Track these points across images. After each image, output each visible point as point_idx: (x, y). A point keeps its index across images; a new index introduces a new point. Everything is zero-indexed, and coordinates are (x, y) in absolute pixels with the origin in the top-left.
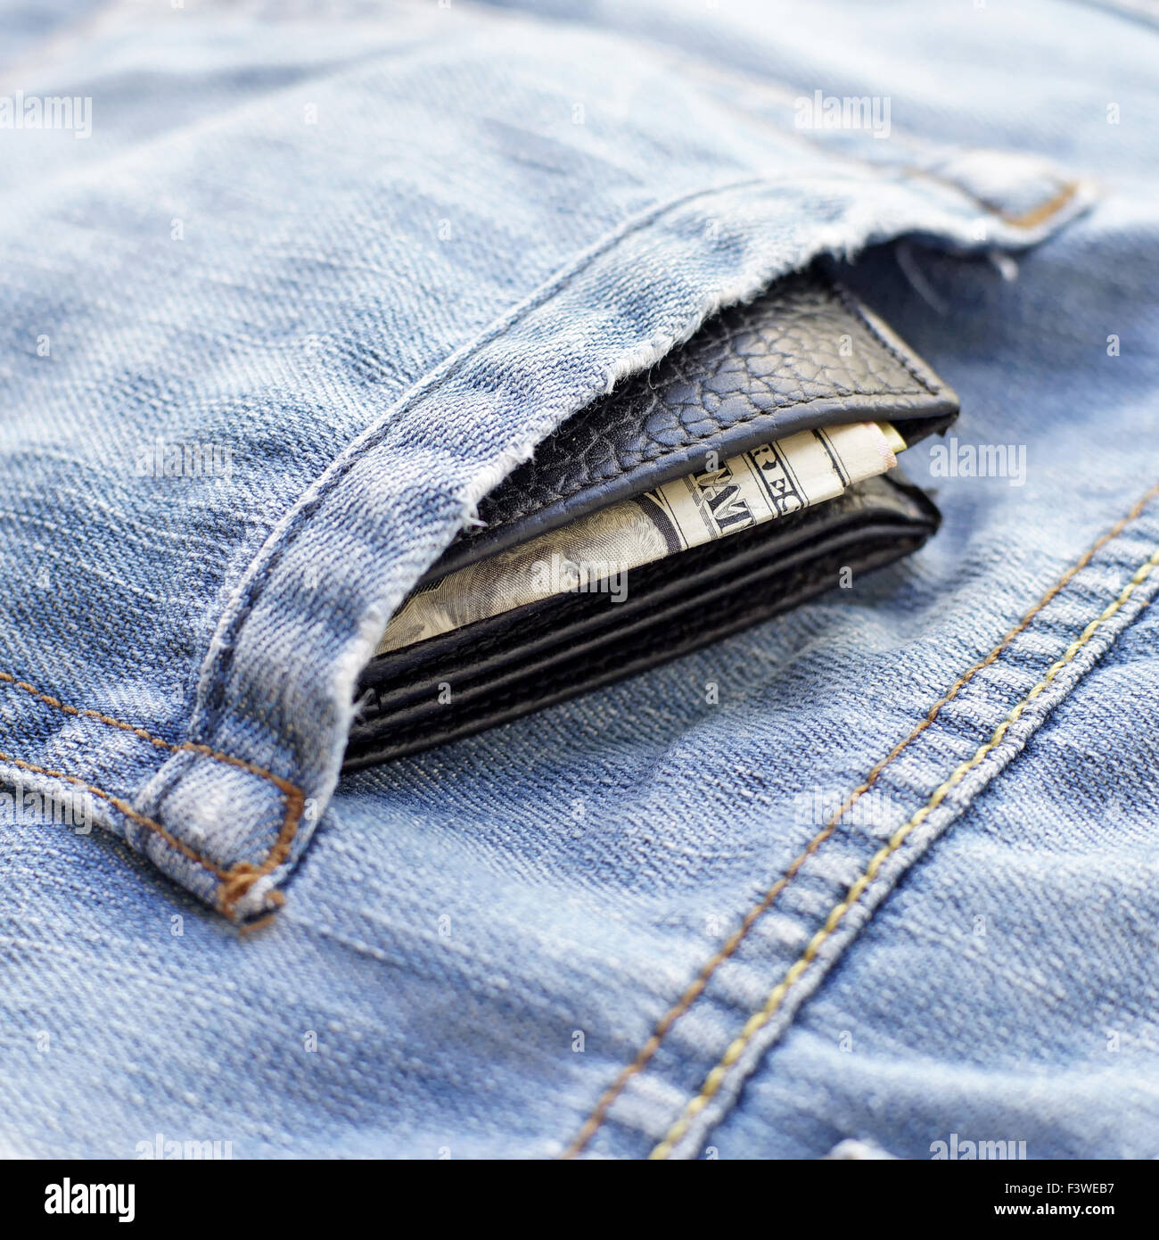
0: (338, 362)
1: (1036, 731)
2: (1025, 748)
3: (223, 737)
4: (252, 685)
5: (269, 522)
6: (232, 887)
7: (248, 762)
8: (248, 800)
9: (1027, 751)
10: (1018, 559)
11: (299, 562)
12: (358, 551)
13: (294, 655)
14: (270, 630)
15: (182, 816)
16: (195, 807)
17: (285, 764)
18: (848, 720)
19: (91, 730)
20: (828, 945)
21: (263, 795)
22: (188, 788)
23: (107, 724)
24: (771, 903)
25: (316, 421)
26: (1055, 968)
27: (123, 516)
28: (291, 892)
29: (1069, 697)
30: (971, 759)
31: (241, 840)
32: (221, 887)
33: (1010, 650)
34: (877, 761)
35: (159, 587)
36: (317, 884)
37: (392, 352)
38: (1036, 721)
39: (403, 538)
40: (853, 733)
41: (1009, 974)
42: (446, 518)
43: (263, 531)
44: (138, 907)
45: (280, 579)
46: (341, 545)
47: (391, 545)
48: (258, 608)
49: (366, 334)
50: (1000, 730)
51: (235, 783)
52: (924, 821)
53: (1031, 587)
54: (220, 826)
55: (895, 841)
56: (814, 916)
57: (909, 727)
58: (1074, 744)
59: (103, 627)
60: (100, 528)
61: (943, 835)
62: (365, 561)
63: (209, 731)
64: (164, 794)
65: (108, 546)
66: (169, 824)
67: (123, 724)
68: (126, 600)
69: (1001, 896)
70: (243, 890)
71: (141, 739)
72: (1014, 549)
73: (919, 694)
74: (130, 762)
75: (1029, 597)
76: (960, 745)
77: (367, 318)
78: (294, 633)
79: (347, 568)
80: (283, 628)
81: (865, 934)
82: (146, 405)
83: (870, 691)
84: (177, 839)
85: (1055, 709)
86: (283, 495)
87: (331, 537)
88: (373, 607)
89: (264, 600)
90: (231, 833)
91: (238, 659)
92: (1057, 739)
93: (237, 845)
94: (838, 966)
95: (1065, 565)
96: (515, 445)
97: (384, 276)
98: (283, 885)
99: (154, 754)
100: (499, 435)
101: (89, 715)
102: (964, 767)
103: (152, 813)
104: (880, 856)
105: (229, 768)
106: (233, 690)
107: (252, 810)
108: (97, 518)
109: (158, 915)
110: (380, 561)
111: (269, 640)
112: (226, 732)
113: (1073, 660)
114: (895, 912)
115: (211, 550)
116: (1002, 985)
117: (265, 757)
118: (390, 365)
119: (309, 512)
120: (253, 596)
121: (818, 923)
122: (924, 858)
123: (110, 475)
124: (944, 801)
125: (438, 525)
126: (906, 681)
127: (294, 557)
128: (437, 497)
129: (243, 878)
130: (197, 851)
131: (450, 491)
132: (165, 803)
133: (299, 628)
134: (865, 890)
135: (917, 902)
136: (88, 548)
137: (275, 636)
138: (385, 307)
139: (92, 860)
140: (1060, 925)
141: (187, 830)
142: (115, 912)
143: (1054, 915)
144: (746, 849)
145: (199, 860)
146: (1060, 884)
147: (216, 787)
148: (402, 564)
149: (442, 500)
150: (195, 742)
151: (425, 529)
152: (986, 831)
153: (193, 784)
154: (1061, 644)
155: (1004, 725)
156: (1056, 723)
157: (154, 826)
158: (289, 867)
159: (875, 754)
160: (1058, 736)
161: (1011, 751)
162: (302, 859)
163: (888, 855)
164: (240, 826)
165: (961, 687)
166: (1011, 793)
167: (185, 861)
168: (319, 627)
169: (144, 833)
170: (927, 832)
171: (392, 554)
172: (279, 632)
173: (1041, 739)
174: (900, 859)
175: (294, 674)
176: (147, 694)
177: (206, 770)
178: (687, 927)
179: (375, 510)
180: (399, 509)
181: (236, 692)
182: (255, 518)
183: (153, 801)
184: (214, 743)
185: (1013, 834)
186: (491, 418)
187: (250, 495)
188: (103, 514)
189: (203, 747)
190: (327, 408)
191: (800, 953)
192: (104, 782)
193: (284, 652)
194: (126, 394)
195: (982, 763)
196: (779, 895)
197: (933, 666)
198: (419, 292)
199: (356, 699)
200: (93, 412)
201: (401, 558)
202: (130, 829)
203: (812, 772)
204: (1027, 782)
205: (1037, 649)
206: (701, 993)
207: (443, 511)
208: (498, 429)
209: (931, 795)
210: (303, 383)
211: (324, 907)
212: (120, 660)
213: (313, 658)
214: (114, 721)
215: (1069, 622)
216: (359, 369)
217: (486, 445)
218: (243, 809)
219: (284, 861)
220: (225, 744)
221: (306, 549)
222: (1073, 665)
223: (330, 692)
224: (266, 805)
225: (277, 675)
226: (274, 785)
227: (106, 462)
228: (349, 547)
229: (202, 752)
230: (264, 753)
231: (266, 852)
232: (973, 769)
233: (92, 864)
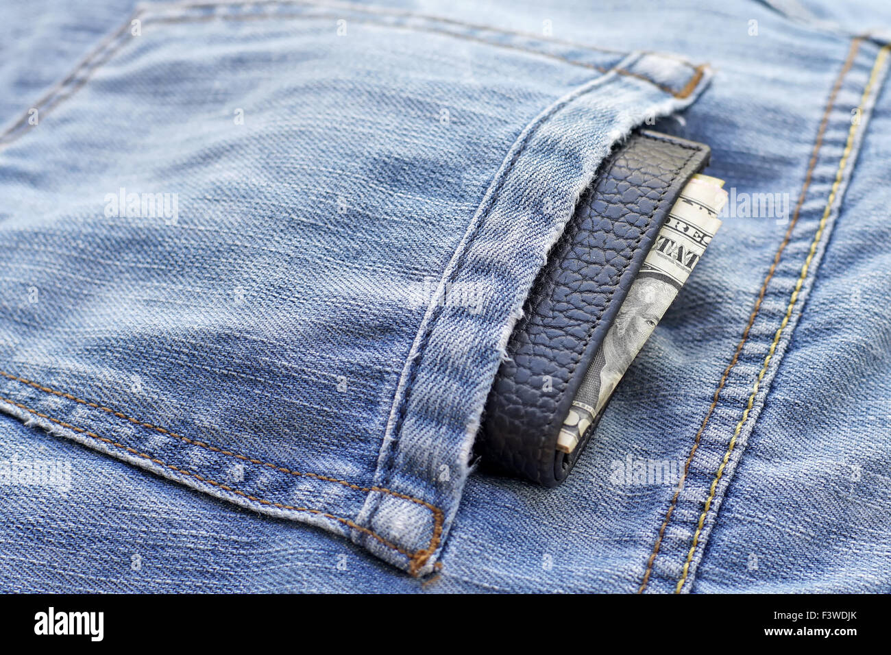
0: (399, 278)
1: (768, 395)
2: (765, 405)
3: (396, 484)
4: (410, 459)
5: (397, 370)
6: (419, 561)
7: (411, 497)
8: (417, 517)
9: (766, 405)
10: (730, 298)
11: (423, 394)
12: (455, 386)
13: (434, 443)
14: (418, 431)
15: (384, 527)
16: (391, 522)
17: (431, 497)
18: (678, 412)
19: (314, 484)
20: (702, 536)
21: (424, 514)
22: (384, 512)
23: (322, 480)
24: (670, 520)
25: (401, 309)
26: (808, 522)
27: (296, 366)
28: (443, 561)
29: (778, 373)
30: (742, 420)
31: (417, 537)
32: (411, 562)
33: (743, 354)
34: (698, 430)
35: (329, 403)
36: (456, 556)
37: (424, 263)
38: (766, 391)
39: (476, 376)
40: (682, 418)
41: (788, 530)
42: (494, 361)
43: (395, 376)
44: (363, 575)
45: (415, 403)
46: (444, 382)
47: (471, 381)
48: (407, 419)
49: (408, 260)
50: (751, 400)
51: (408, 509)
52: (729, 460)
53: (743, 316)
54: (407, 531)
55: (719, 475)
56: (691, 522)
57: (706, 407)
58: (787, 398)
59: (303, 428)
60: (288, 377)
61: (740, 463)
62: (460, 391)
63: (386, 481)
64: (372, 516)
65: (294, 386)
66: (378, 531)
67: (332, 479)
68: (311, 413)
69: (776, 492)
70: (423, 563)
71: (344, 486)
72: (727, 292)
73: (706, 388)
74: (343, 499)
75: (742, 321)
76: (735, 413)
77: (404, 251)
78: (431, 433)
79: (452, 396)
80: (425, 430)
81: (718, 525)
82: (288, 301)
83: (683, 393)
84: (383, 538)
85: (773, 381)
86: (398, 354)
87: (436, 378)
88: (471, 417)
89: (409, 415)
90: (413, 535)
91: (402, 446)
92: (779, 397)
93: (416, 541)
94: (709, 544)
95: (754, 297)
96: (514, 311)
97: (403, 223)
98: (439, 559)
99: (354, 493)
100: (503, 306)
101: (309, 476)
102: (740, 425)
103: (367, 526)
104: (715, 483)
105: (402, 501)
106: (400, 460)
107: (420, 522)
108: (284, 372)
109: (375, 579)
110: (467, 390)
111: (418, 437)
112: (397, 481)
113: (774, 353)
114: (729, 511)
115: (365, 386)
116: (786, 536)
117: (421, 494)
118: (425, 270)
119: (417, 362)
120: (402, 413)
121: (694, 526)
122: (735, 478)
123: (282, 344)
124: (736, 445)
125: (490, 365)
126: (698, 383)
127: (420, 390)
128: (486, 351)
129: (423, 557)
130: (396, 544)
131: (492, 346)
132: (373, 520)
133: (434, 430)
134: (712, 503)
135: (737, 502)
136: (285, 390)
137: (421, 435)
138: (410, 242)
139: (331, 551)
140: (806, 501)
141: (388, 534)
142: (353, 579)
143: (802, 496)
144: (648, 490)
145: (397, 549)
146: (801, 480)
147: (399, 511)
148: (479, 391)
149: (489, 352)
150: (380, 487)
151: (485, 369)
152: (757, 455)
153: (387, 510)
154: (767, 346)
155: (752, 397)
156: (775, 388)
157: (369, 532)
158: (441, 549)
159: (695, 426)
160: (778, 395)
161: (758, 409)
162: (446, 544)
163: (718, 482)
164: (416, 531)
165: (726, 380)
166: (764, 430)
167: (388, 550)
168: (444, 429)
169: (362, 536)
170: (732, 465)
171: (472, 386)
172: (423, 432)
173: (771, 398)
174: (724, 484)
175: (436, 453)
176: (340, 463)
177: (391, 502)
178: (632, 541)
179: (457, 362)
180: (470, 361)
181: (401, 462)
182: (388, 369)
183: (366, 519)
184: (390, 487)
185: (770, 455)
186: (496, 296)
187: (380, 356)
188: (287, 369)
189: (385, 489)
190: (404, 300)
191: (690, 543)
192: (332, 510)
193: (429, 442)
194: (276, 297)
195: (747, 420)
196: (673, 515)
197: (709, 372)
198: (422, 224)
199: (470, 464)
200: (261, 309)
201: (478, 388)
202: (354, 534)
203: (669, 443)
204: (769, 422)
205: (756, 351)
206: (651, 575)
207: (491, 357)
208: (502, 303)
209: (729, 443)
210: (385, 290)
211: (463, 568)
212: (316, 444)
213: (444, 445)
214: (325, 478)
215: (767, 332)
216: (411, 278)
217: (499, 313)
218: (417, 522)
219: (437, 547)
220: (397, 488)
221: (424, 385)
222: (775, 356)
223: (458, 462)
224: (426, 519)
225: (426, 454)
226: (428, 508)
227: (277, 336)
228: (449, 384)
229: (385, 492)
230: (420, 493)
231: (429, 543)
232: (744, 425)
233: (332, 553)
